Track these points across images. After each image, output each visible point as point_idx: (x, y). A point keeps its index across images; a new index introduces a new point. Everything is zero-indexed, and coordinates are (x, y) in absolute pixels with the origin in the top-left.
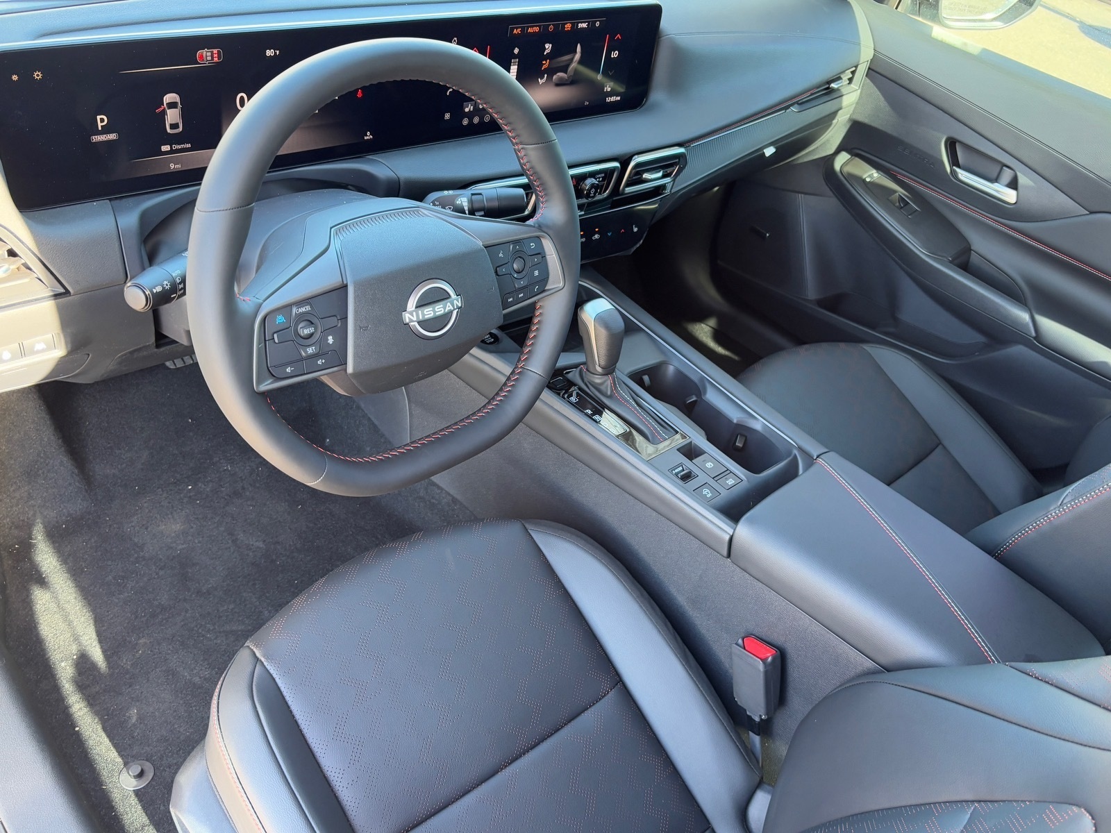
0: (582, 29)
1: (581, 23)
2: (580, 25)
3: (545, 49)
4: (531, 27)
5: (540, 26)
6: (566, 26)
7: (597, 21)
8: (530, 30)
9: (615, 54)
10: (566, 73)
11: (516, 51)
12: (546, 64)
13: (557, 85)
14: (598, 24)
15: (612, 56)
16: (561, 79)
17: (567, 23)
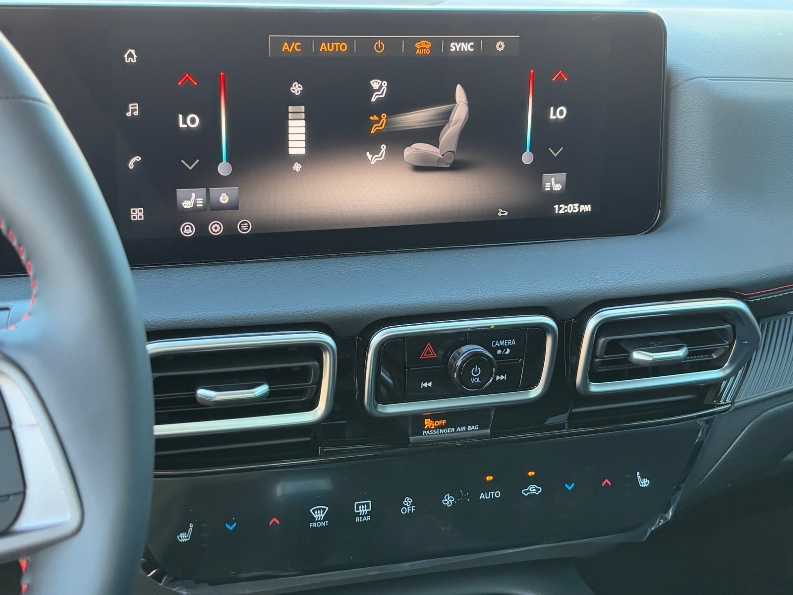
0: (461, 55)
1: (458, 41)
2: (454, 47)
3: (371, 91)
4: (326, 41)
5: (349, 42)
6: (417, 45)
7: (499, 40)
8: (323, 47)
9: (558, 114)
10: (438, 147)
11: (297, 89)
12: (380, 123)
13: (418, 169)
14: (500, 46)
15: (552, 117)
16: (426, 156)
17: (420, 40)
